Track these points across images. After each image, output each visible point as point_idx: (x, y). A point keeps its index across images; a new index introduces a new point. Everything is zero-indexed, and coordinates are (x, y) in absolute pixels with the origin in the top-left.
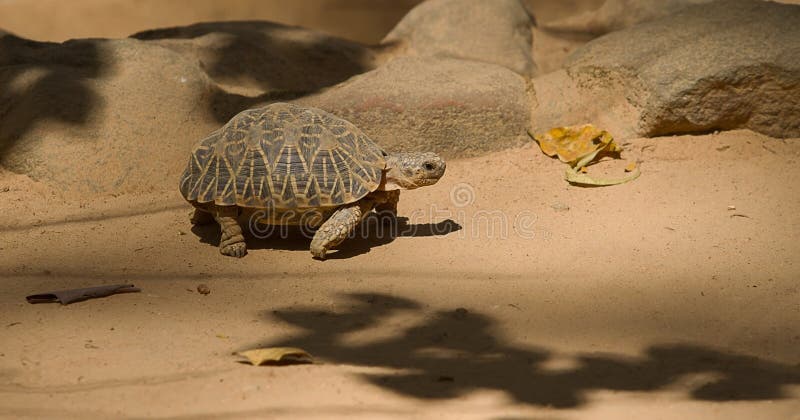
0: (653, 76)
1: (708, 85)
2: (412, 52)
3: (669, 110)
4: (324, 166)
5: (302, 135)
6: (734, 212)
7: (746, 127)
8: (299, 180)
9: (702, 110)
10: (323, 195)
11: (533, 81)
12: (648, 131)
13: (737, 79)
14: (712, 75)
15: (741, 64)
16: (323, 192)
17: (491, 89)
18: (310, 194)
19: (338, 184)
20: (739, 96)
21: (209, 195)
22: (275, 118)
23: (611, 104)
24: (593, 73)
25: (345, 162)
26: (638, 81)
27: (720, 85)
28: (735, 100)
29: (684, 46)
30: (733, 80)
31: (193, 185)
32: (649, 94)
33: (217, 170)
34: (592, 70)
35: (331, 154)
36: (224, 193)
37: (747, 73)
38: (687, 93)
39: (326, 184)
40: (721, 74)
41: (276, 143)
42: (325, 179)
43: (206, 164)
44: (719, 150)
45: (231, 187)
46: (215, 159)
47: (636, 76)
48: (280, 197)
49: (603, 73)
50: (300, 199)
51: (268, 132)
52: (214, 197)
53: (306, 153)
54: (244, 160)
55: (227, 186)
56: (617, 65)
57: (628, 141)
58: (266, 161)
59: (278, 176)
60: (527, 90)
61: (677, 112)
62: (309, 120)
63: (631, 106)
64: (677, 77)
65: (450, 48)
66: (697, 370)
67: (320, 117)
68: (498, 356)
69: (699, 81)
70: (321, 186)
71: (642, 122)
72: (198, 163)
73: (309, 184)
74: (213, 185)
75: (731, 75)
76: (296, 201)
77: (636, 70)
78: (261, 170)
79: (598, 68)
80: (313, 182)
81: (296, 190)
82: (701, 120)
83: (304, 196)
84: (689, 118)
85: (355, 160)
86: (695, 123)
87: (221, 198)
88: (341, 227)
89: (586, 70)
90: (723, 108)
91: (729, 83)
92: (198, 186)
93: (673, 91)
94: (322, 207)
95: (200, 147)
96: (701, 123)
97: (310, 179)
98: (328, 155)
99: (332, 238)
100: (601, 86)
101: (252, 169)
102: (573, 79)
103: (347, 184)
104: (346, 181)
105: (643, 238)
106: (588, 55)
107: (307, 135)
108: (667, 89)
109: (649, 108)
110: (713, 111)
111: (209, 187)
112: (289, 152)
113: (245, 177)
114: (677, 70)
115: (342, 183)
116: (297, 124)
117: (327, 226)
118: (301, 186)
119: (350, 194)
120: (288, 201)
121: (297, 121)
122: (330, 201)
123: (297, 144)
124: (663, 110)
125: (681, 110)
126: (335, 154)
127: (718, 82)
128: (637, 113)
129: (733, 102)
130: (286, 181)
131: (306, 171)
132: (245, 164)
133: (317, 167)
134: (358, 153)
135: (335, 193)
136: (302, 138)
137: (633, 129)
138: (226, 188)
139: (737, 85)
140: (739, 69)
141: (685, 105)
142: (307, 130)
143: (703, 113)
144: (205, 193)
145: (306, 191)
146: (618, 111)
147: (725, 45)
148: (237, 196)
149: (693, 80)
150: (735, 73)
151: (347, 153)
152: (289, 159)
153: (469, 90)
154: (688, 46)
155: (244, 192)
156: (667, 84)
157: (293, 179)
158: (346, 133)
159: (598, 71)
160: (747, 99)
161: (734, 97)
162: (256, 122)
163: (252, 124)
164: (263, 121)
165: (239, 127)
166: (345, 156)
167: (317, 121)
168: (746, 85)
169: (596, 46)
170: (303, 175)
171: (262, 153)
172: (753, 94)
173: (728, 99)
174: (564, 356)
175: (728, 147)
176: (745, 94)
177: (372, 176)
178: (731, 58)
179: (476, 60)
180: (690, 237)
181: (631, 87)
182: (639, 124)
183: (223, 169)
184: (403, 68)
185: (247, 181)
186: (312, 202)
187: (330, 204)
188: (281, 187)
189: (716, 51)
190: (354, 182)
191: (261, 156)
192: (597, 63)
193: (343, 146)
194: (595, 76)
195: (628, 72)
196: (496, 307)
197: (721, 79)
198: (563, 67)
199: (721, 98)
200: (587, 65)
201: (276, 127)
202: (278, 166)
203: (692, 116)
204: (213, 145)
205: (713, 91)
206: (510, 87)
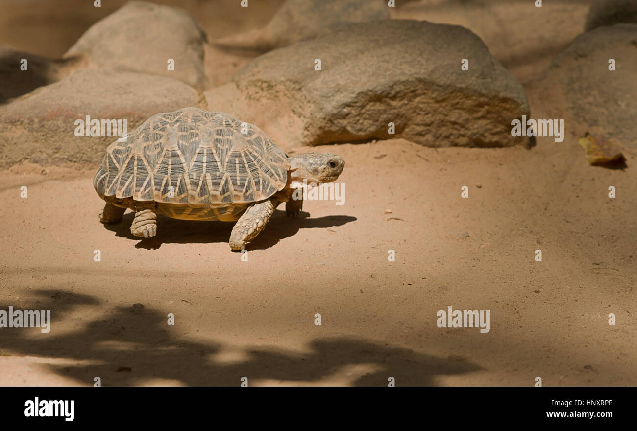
0: (316, 90)
1: (367, 98)
2: (93, 66)
3: (331, 121)
4: (237, 166)
5: (216, 137)
6: (390, 216)
7: (402, 137)
8: (214, 178)
9: (361, 121)
10: (236, 193)
11: (206, 93)
12: (312, 140)
13: (393, 92)
14: (371, 89)
15: (397, 78)
16: (235, 190)
17: (166, 100)
18: (224, 192)
19: (249, 183)
20: (395, 108)
21: (128, 191)
22: (189, 121)
23: (277, 115)
24: (260, 86)
25: (255, 163)
26: (301, 94)
27: (378, 98)
28: (392, 112)
29: (345, 62)
30: (389, 93)
31: (110, 182)
32: (312, 106)
33: (135, 168)
34: (260, 84)
35: (243, 154)
36: (142, 189)
37: (403, 88)
38: (348, 105)
39: (238, 183)
40: (379, 88)
41: (192, 143)
42: (238, 178)
43: (123, 162)
44: (377, 158)
45: (149, 184)
46: (133, 158)
47: (300, 89)
48: (196, 194)
49: (270, 87)
50: (214, 196)
51: (184, 133)
52: (132, 194)
53: (220, 152)
54: (161, 159)
55: (146, 183)
56: (283, 79)
57: (293, 149)
58: (183, 160)
59: (194, 174)
60: (200, 102)
61: (338, 123)
62: (221, 124)
63: (295, 117)
64: (338, 91)
65: (128, 62)
66: (357, 361)
67: (230, 121)
68: (171, 348)
69: (359, 94)
70: (234, 184)
71: (306, 132)
72: (115, 161)
73: (223, 182)
74: (131, 182)
75: (388, 89)
76: (210, 198)
77: (300, 84)
78: (178, 168)
79: (265, 82)
80: (227, 181)
81: (210, 188)
82: (360, 130)
83: (218, 193)
84: (349, 128)
85: (263, 161)
86: (354, 132)
87: (139, 194)
88: (257, 220)
89: (254, 83)
90: (381, 120)
91: (386, 96)
92: (116, 183)
93: (334, 103)
94: (235, 204)
95: (117, 147)
96: (361, 133)
97: (224, 178)
98: (240, 156)
99: (250, 233)
100: (268, 99)
101: (170, 167)
102: (242, 91)
103: (257, 183)
104: (256, 180)
105: (307, 239)
106: (256, 70)
107: (220, 137)
108: (329, 101)
109: (312, 119)
110: (371, 122)
111: (127, 184)
112: (205, 152)
113: (163, 175)
114: (338, 84)
115: (253, 182)
116: (211, 127)
117: (242, 221)
118: (216, 184)
119: (260, 192)
120: (203, 198)
121: (210, 124)
122: (242, 198)
123: (212, 145)
124: (325, 121)
125: (341, 121)
126: (246, 155)
127: (376, 95)
128: (300, 123)
129: (390, 114)
130: (201, 179)
131: (221, 169)
132: (163, 163)
133: (230, 167)
134: (266, 155)
135: (247, 191)
136: (216, 139)
137: (297, 138)
138: (144, 185)
139: (394, 98)
140: (395, 84)
141: (345, 116)
142: (219, 133)
143: (362, 124)
144: (124, 189)
145: (220, 189)
146: (284, 121)
147: (384, 61)
148: (155, 192)
149: (353, 93)
150: (392, 87)
151: (256, 154)
152: (205, 159)
153: (146, 101)
154: (348, 62)
155: (162, 189)
156: (328, 97)
157: (209, 177)
158: (254, 136)
159: (265, 85)
160: (403, 111)
161: (391, 109)
162: (172, 125)
163: (168, 126)
164: (178, 124)
165: (154, 129)
166: (255, 158)
167: (228, 125)
168: (402, 98)
169: (263, 61)
170: (218, 174)
171: (179, 152)
172: (408, 107)
173: (385, 111)
174: (233, 349)
175: (385, 155)
176: (401, 107)
177: (279, 176)
178: (388, 73)
179: (153, 74)
180: (350, 238)
181: (296, 100)
182: (303, 134)
183: (141, 167)
184: (84, 80)
185: (165, 179)
186: (225, 199)
187: (241, 201)
188: (197, 184)
189: (374, 66)
190: (264, 181)
191: (178, 156)
192: (264, 77)
193: (252, 148)
194: (262, 89)
195: (293, 86)
196: (171, 302)
197: (379, 93)
198: (233, 81)
199: (379, 110)
200: (255, 78)
201: (191, 129)
202: (195, 165)
203: (352, 127)
204: (130, 145)
205: (371, 104)
206: (184, 99)
